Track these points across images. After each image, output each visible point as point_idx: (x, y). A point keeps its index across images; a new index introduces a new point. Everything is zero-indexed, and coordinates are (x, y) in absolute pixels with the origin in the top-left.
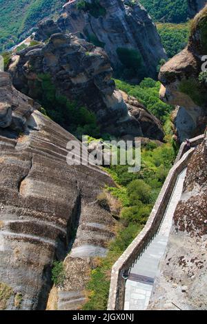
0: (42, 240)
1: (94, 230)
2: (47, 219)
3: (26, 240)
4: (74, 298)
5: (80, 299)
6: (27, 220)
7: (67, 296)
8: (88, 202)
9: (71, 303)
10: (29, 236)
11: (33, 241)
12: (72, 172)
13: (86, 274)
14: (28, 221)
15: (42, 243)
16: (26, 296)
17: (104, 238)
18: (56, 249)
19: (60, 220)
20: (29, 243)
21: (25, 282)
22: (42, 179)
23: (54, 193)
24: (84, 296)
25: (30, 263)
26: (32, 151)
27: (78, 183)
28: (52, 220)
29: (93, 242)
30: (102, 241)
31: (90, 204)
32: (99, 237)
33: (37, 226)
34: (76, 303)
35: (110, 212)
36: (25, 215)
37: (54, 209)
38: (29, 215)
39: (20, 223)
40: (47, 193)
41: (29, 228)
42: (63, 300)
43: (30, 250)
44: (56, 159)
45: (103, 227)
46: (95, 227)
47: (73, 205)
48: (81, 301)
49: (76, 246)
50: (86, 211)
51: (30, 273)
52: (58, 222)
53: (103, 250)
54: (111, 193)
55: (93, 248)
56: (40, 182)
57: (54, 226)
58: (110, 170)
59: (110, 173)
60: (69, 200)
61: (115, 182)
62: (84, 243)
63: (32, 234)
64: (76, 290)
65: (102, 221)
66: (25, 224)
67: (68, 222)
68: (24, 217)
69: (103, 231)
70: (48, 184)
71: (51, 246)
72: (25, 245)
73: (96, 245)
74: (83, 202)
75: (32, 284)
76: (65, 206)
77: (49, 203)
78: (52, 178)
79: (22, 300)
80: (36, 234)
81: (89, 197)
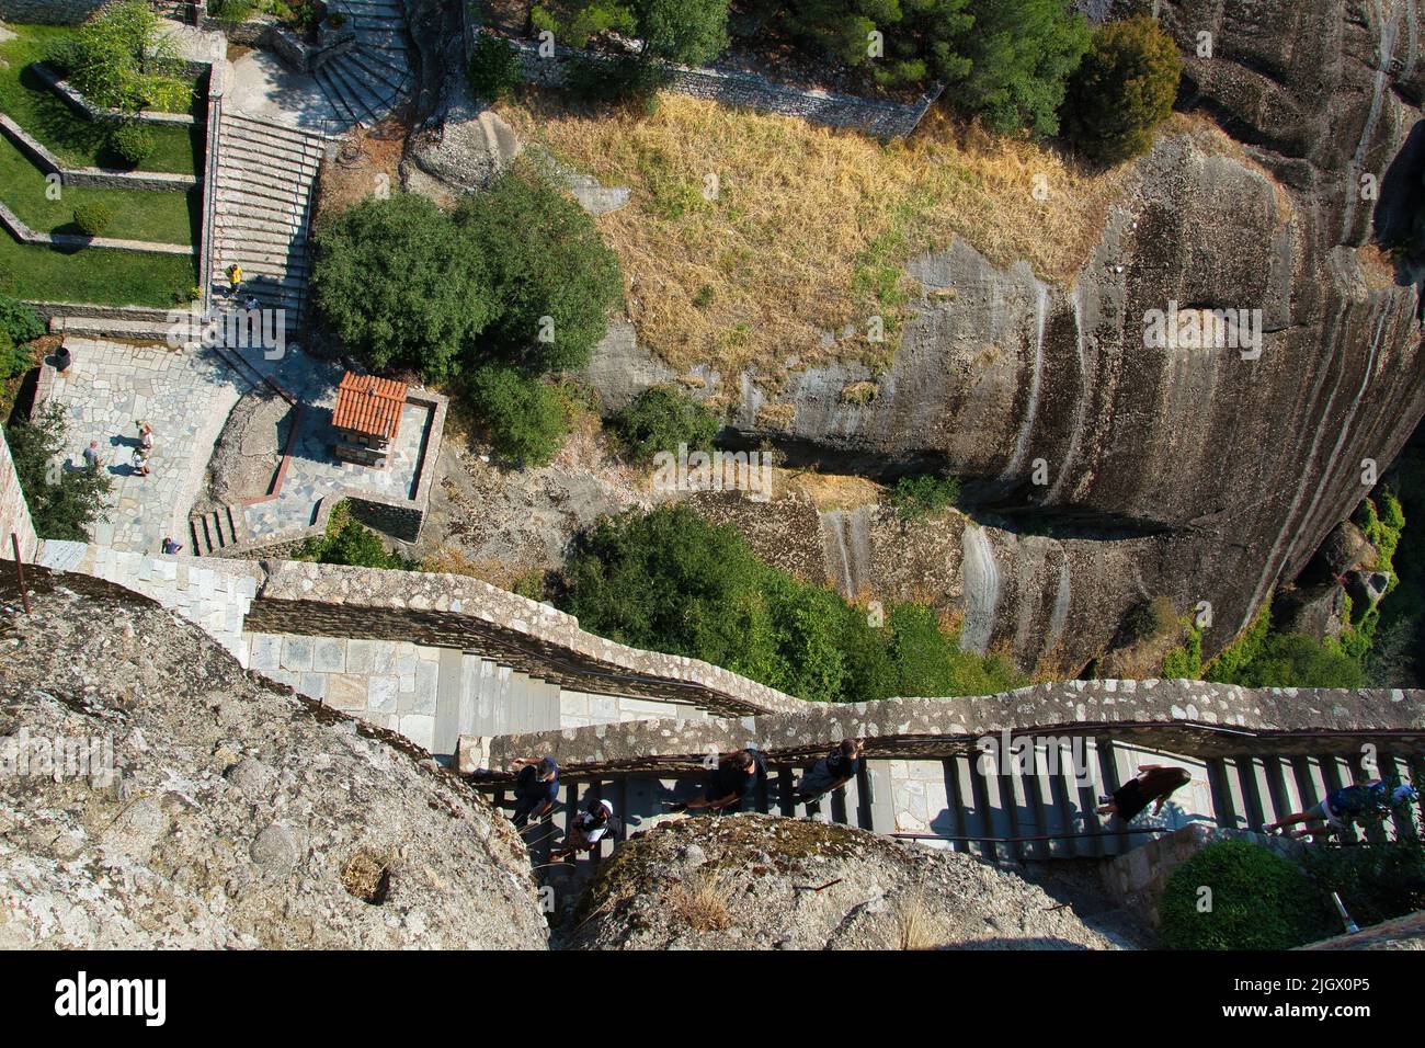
0: (1026, 429)
1: (1048, 599)
2: (1090, 433)
3: (1024, 378)
4: (852, 557)
5: (848, 579)
6: (1086, 365)
7: (856, 535)
8: (1142, 563)
9: (838, 551)
10: (1036, 381)
11: (1021, 400)
12: (1254, 488)
13: (916, 591)
14: (1083, 371)
15: (1016, 429)
16: (869, 413)
17: (1022, 636)
18: (991, 478)
19: (1089, 476)
20: (1015, 389)
21: (904, 402)
22: (1225, 385)
23: (1180, 438)
24: (855, 592)
25: (956, 404)
26: (1328, 320)
27: (1215, 518)
28: (1087, 450)
29: (1009, 600)
30: (1011, 630)
31: (1136, 571)
32: (1026, 616)
33: (1069, 404)
34: (840, 567)
35: (1109, 649)
36: (1102, 355)
37: (1124, 449)
38: (1102, 367)
39: (1074, 343)
40: (1179, 414)
41: (1060, 378)
42: (847, 525)
43: (993, 398)
44: (1302, 417)
45: (1056, 631)
46: (1059, 601)
47: (1136, 513)
48: (844, 581)
49: (995, 541)
50: (1111, 557)
51: (928, 411)
52: (1081, 470)
53: (984, 635)
54: (1179, 650)
55: (990, 601)
56: (1215, 379)
57: (1069, 459)
58: (1262, 633)
59: (1251, 636)
60: (1155, 497)
61: (1216, 660)
62: (1002, 568)
63: (1044, 393)
64: (871, 563)
65: (1077, 624)
66: (1073, 361)
67: (1082, 506)
68: (1095, 352)
69: (1042, 632)
70: (1209, 409)
71: (1005, 461)
72: (1008, 380)
73: (1000, 609)
74: (1142, 544)
75: (900, 423)
76: (1133, 488)
77: (1144, 429)
78: (1231, 421)
79: (858, 404)
80: (1042, 405)
81: (1157, 567)
